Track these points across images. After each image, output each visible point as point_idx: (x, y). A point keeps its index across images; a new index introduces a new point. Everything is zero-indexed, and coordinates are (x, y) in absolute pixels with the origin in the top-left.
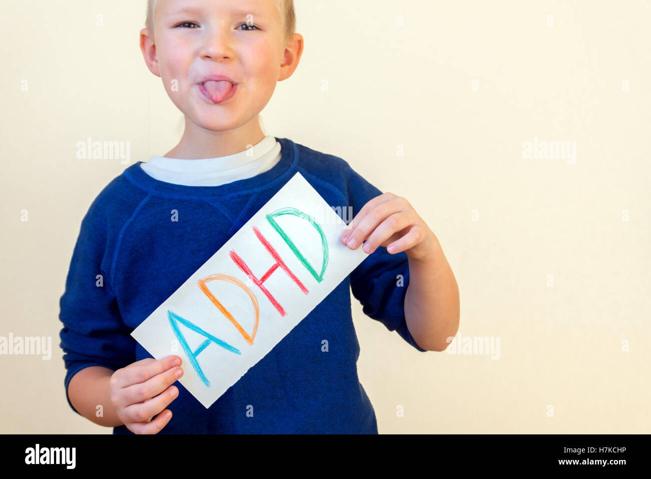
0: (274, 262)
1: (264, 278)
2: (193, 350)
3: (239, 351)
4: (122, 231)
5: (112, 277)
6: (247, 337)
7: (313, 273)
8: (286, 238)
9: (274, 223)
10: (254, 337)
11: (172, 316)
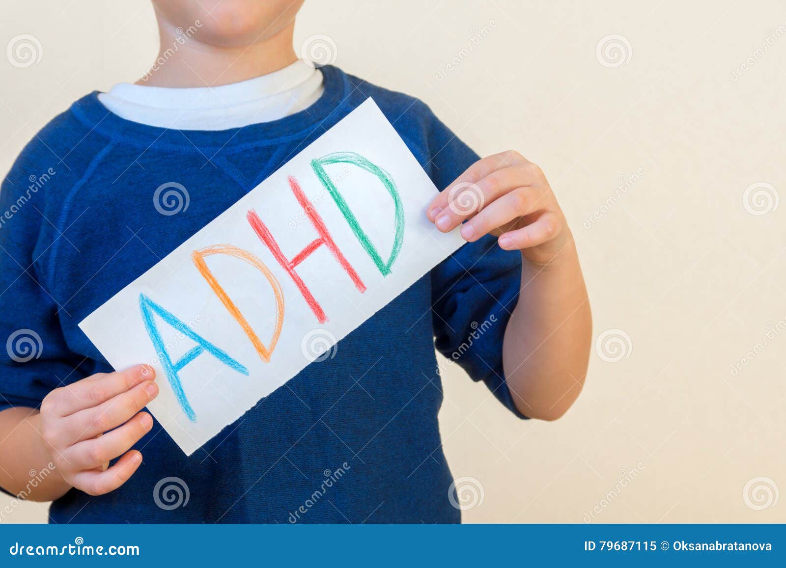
0: (316, 235)
1: (298, 259)
2: (174, 361)
3: (246, 369)
4: (69, 199)
5: (51, 272)
6: (261, 350)
7: (377, 259)
8: (338, 200)
9: (322, 173)
10: (272, 349)
11: (146, 303)
